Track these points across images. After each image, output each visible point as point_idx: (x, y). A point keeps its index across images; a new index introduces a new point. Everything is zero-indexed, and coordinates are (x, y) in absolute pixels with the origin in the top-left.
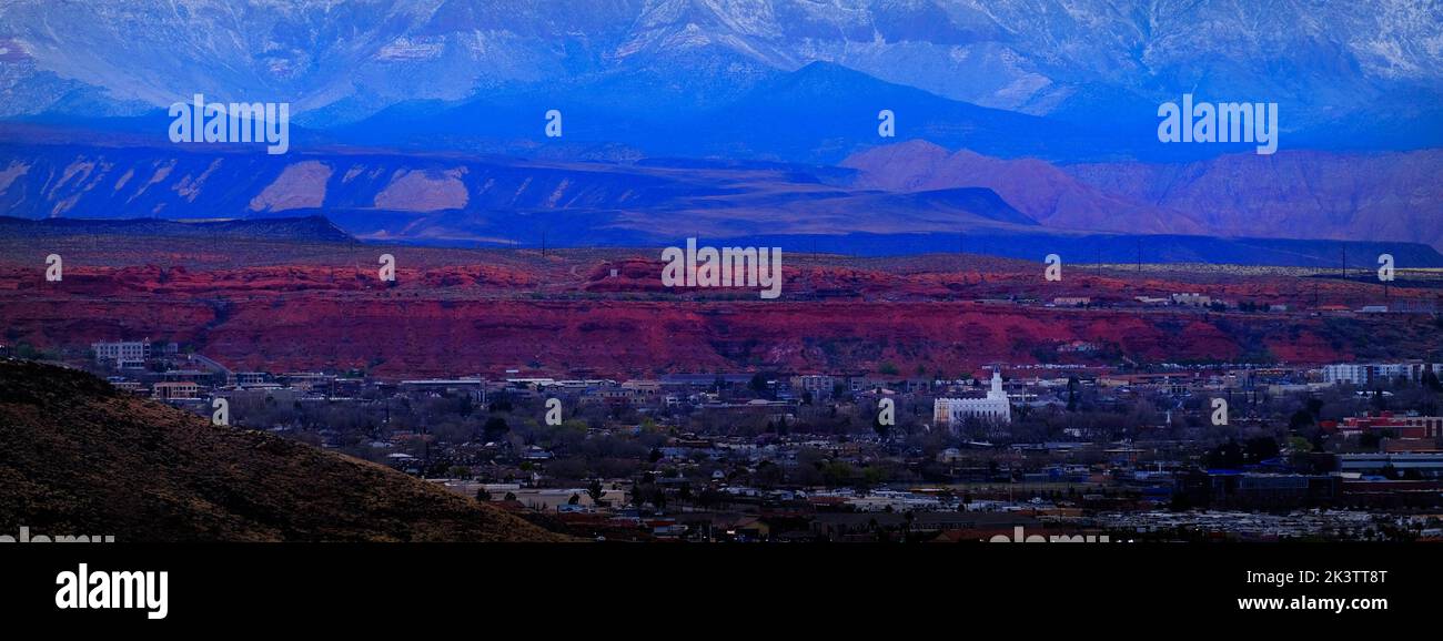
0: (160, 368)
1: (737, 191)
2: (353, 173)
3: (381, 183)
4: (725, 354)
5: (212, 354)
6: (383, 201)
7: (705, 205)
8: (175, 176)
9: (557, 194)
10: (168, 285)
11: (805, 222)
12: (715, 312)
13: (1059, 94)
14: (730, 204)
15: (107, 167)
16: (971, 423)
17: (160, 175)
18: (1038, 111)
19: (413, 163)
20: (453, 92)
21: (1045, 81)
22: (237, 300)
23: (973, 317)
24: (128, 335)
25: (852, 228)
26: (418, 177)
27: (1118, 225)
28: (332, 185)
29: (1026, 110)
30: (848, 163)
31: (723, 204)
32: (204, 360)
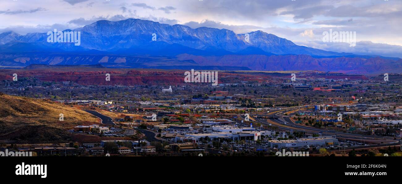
0: (71, 85)
1: (160, 60)
2: (112, 58)
3: (115, 59)
4: (144, 83)
5: (78, 83)
6: (115, 62)
7: (156, 62)
8: (89, 59)
9: (138, 60)
10: (74, 74)
11: (168, 64)
12: (142, 77)
13: (206, 47)
14: (159, 62)
15: (81, 57)
16: (166, 92)
17: (87, 58)
18: (203, 49)
19: (119, 56)
20: (128, 47)
21: (204, 46)
22: (81, 76)
23: (176, 78)
24: (68, 81)
25: (174, 65)
26: (120, 58)
27: (210, 64)
28: (109, 59)
29: (202, 49)
30: (177, 56)
31: (158, 62)
32: (77, 84)
